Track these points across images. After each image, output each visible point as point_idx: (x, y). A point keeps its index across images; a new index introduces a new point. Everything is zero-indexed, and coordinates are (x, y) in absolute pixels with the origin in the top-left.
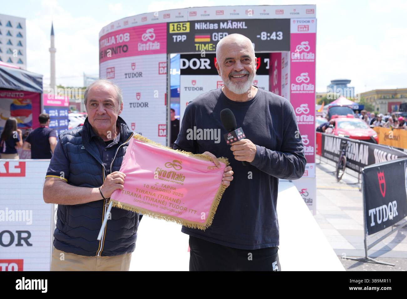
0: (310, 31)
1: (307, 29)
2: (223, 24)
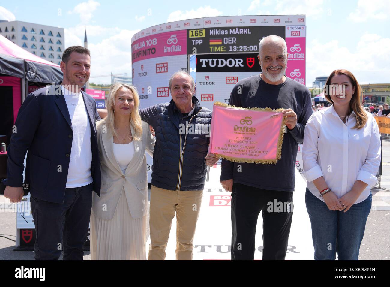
0: (301, 36)
1: (298, 34)
2: (232, 30)
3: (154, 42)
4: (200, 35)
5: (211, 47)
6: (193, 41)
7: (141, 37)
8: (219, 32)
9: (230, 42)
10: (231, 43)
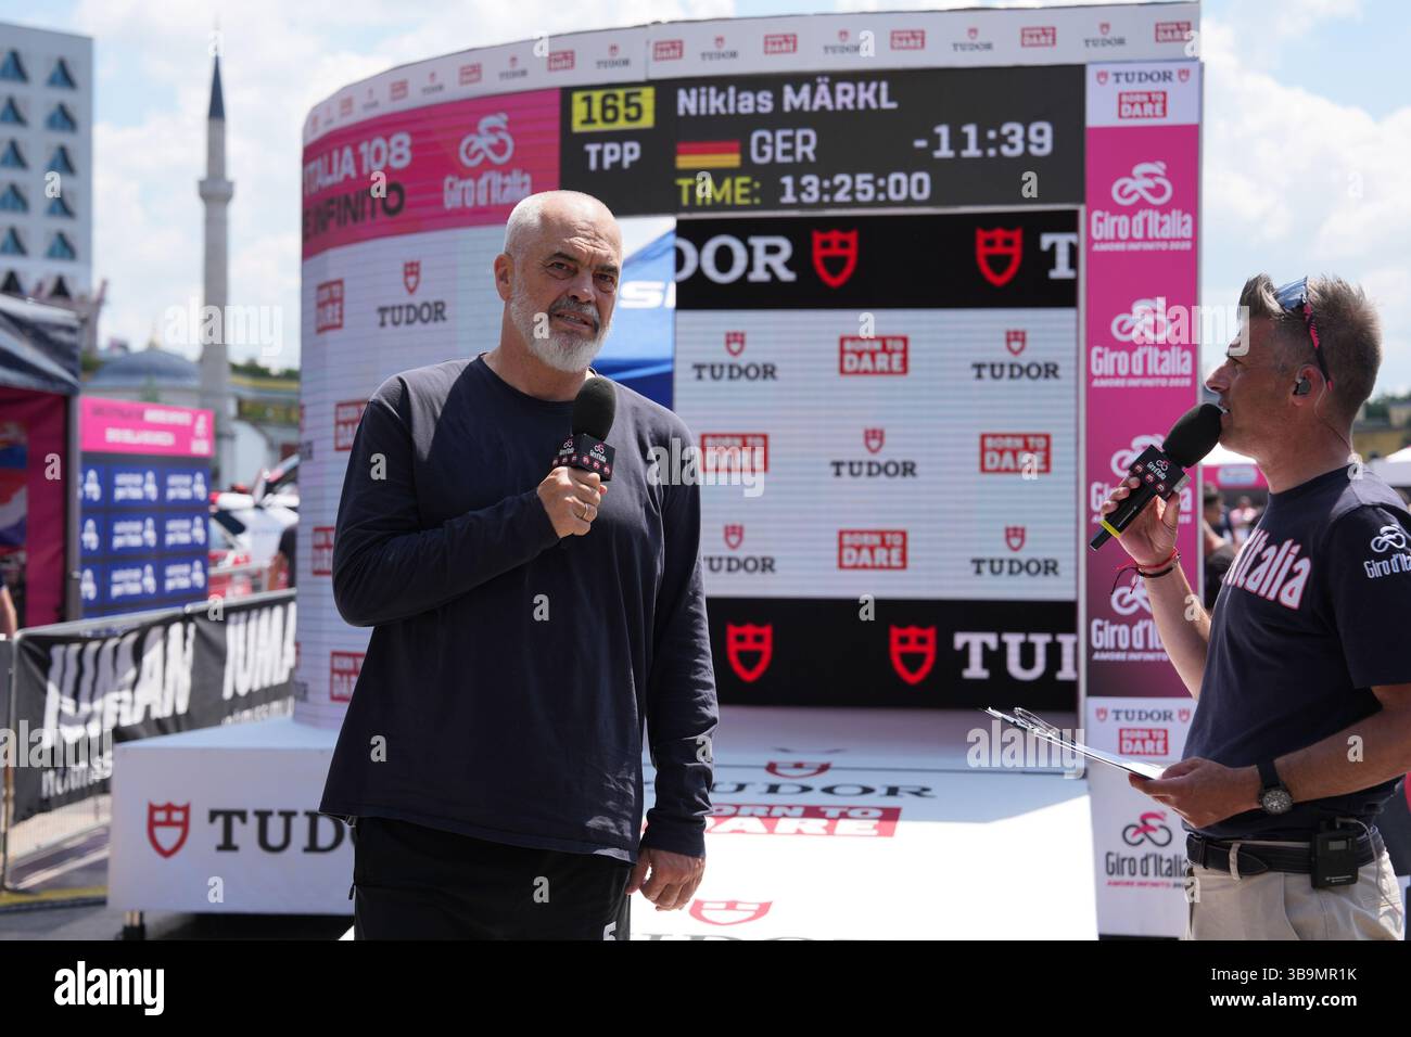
1: (1159, 107)
2: (797, 91)
3: (396, 151)
4: (628, 118)
5: (685, 183)
6: (593, 148)
7: (340, 122)
8: (726, 103)
9: (785, 153)
10: (788, 159)
